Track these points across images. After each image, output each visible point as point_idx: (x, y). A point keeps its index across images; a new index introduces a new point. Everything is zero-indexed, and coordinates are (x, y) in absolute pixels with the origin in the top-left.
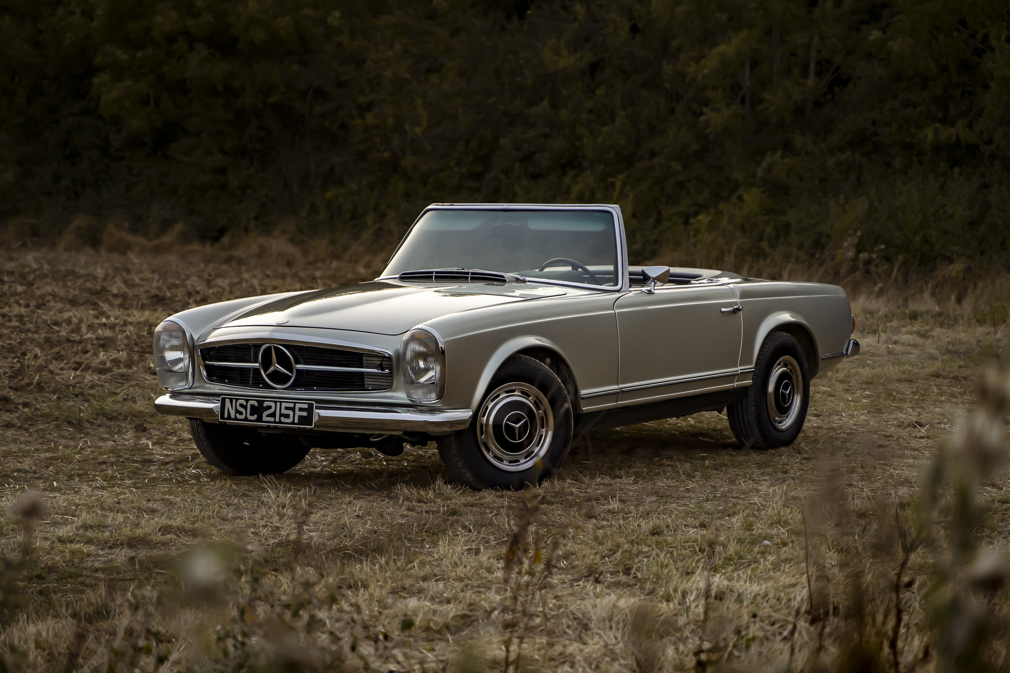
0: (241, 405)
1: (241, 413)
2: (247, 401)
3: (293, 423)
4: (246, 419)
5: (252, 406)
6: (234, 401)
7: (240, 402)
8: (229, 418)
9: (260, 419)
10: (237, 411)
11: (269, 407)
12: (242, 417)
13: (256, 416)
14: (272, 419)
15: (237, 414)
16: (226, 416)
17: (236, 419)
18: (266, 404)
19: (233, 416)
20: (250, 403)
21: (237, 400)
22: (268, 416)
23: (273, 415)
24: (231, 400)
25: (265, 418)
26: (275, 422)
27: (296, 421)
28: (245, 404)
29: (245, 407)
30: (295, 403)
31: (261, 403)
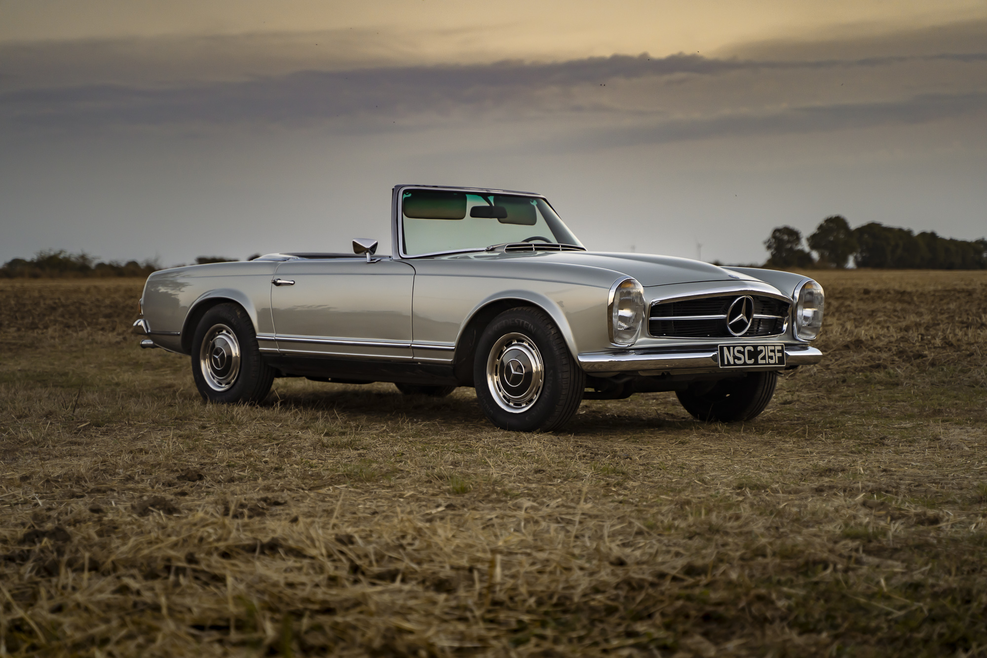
0: (739, 352)
1: (739, 359)
2: (744, 347)
3: (775, 364)
4: (745, 364)
5: (749, 351)
6: (732, 348)
7: (736, 349)
8: (729, 364)
9: (756, 363)
10: (735, 357)
11: (761, 351)
12: (742, 362)
13: (753, 360)
14: (763, 362)
15: (736, 360)
16: (726, 363)
17: (735, 364)
18: (759, 348)
19: (732, 362)
20: (747, 349)
21: (734, 347)
22: (762, 359)
23: (764, 358)
24: (728, 348)
25: (760, 361)
26: (766, 364)
27: (777, 362)
28: (742, 350)
29: (743, 353)
30: (774, 346)
31: (755, 347)
